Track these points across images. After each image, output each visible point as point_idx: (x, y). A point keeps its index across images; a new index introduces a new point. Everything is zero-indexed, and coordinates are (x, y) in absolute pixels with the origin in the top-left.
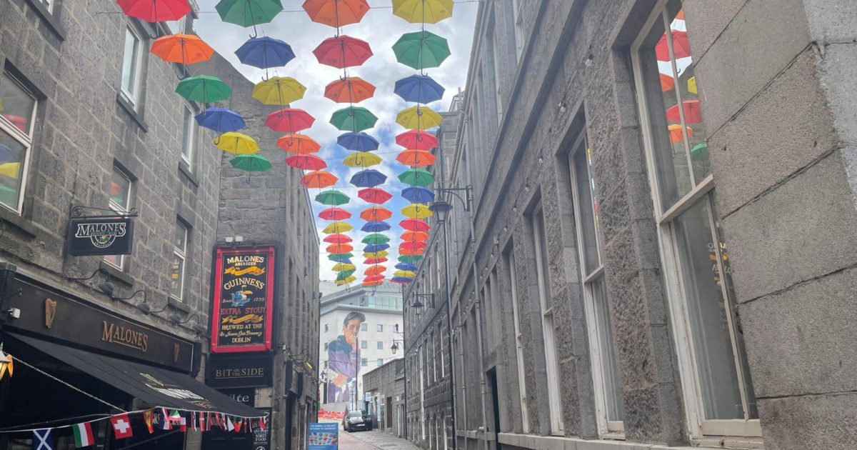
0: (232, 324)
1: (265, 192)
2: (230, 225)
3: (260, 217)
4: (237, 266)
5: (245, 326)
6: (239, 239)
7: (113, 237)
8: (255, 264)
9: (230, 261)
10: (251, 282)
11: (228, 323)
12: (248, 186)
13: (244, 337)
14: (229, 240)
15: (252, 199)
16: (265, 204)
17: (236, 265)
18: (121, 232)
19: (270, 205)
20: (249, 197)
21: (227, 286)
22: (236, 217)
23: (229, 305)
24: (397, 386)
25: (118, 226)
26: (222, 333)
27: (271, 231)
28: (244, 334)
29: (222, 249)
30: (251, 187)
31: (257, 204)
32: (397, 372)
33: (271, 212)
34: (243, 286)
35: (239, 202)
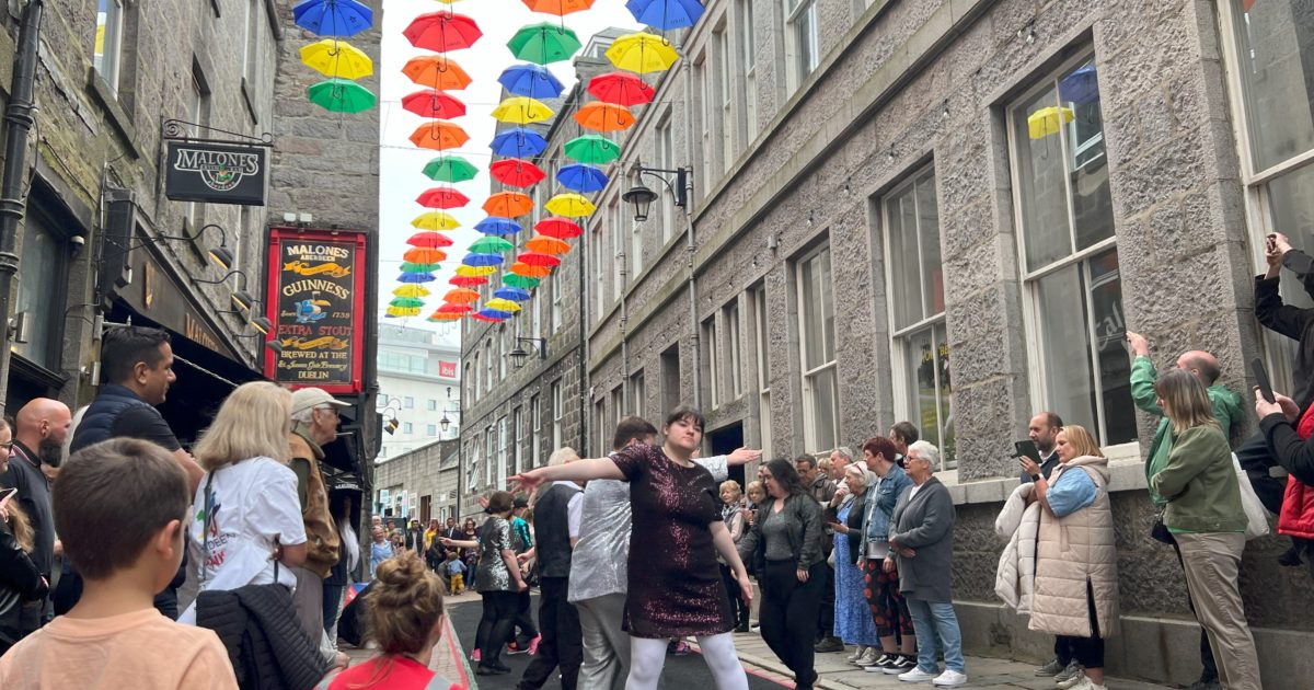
0: (297, 349)
1: (345, 146)
2: (290, 195)
3: (338, 186)
4: (304, 261)
5: (318, 355)
6: (306, 218)
7: (237, 176)
8: (333, 259)
9: (292, 251)
10: (328, 287)
11: (290, 348)
12: (319, 135)
13: (317, 370)
14: (290, 217)
15: (326, 155)
16: (346, 166)
17: (302, 258)
18: (251, 168)
19: (355, 168)
20: (319, 153)
21: (288, 291)
22: (299, 182)
23: (292, 320)
24: (442, 479)
25: (246, 159)
26: (281, 362)
27: (356, 209)
28: (318, 366)
29: (280, 230)
30: (324, 137)
31: (333, 165)
32: (444, 459)
33: (355, 180)
34: (314, 293)
35: (303, 159)
